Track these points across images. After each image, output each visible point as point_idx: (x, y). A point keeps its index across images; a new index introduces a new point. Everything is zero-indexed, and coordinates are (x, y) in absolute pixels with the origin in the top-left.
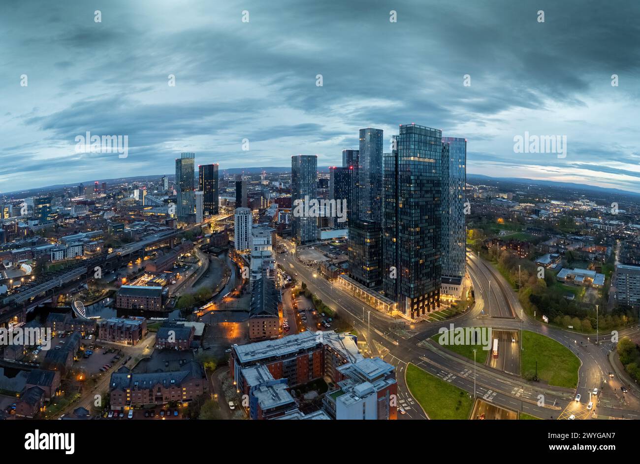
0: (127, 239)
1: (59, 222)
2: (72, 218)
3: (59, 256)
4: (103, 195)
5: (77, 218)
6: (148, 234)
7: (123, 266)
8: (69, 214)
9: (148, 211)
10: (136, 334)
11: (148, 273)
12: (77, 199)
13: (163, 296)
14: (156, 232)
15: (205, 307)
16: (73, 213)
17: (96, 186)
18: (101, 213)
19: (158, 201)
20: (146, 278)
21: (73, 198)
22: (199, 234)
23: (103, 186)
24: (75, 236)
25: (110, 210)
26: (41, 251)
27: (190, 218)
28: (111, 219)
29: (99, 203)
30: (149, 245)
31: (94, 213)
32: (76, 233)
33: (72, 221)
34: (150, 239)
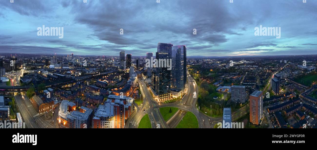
0: (105, 71)
1: (90, 65)
2: (94, 64)
3: (87, 72)
4: (105, 60)
5: (95, 65)
6: (110, 71)
7: (101, 77)
8: (93, 63)
9: (113, 65)
10: (96, 90)
11: (105, 79)
12: (98, 60)
13: (106, 84)
14: (113, 71)
15: (115, 89)
16: (94, 63)
17: (103, 57)
18: (102, 64)
19: (116, 63)
20: (105, 80)
21: (97, 59)
22: (123, 72)
23: (105, 57)
24: (93, 69)
25: (104, 64)
26: (84, 71)
27: (122, 68)
28: (103, 66)
29: (102, 62)
30: (109, 73)
31: (100, 64)
32: (93, 68)
33: (94, 65)
34: (110, 72)
